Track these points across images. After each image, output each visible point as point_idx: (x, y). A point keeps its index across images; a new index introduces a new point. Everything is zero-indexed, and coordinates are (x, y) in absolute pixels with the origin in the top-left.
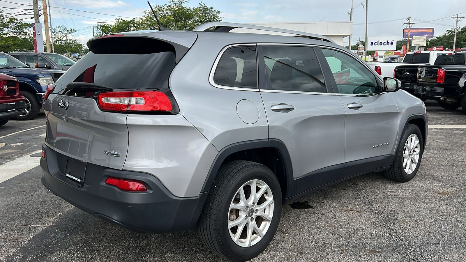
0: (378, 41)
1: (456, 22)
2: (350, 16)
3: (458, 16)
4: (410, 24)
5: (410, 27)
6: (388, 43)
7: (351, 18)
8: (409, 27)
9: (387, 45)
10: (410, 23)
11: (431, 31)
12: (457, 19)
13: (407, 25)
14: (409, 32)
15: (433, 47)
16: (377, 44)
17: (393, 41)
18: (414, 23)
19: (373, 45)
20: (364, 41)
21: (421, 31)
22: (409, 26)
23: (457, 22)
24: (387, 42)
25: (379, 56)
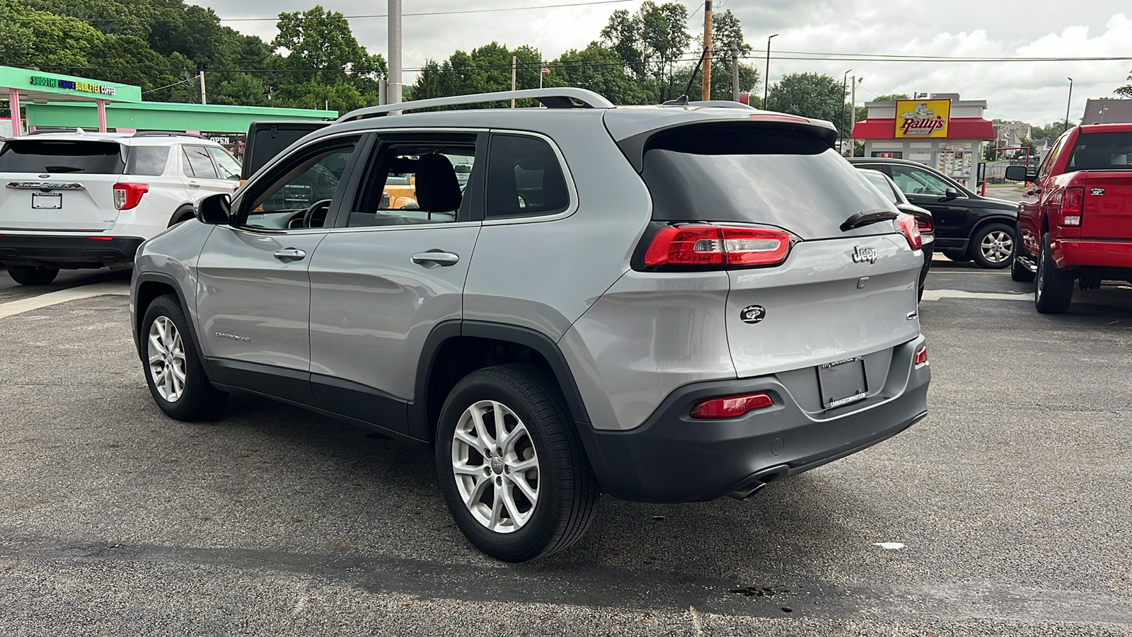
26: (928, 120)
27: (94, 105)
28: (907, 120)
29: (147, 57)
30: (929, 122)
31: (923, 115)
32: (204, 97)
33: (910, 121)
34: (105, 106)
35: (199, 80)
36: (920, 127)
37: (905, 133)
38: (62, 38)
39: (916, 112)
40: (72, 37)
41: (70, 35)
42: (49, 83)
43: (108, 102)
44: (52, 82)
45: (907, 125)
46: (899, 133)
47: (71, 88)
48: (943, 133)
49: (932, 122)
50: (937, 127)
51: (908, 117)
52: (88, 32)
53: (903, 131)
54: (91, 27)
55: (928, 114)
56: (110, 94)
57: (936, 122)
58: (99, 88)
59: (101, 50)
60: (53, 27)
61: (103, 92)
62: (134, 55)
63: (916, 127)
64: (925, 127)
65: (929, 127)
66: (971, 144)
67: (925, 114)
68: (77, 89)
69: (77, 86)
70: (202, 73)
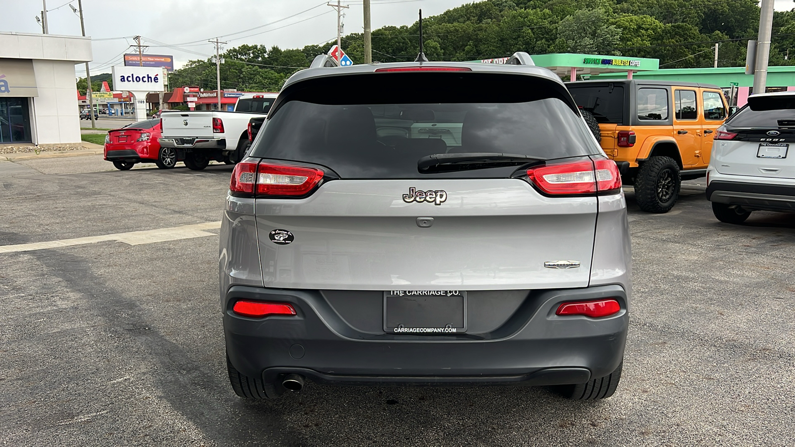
0: (132, 75)
1: (216, 49)
2: (41, 24)
3: (217, 40)
4: (141, 47)
5: (142, 53)
6: (150, 79)
7: (43, 28)
8: (140, 52)
9: (148, 81)
10: (141, 45)
11: (169, 60)
12: (217, 45)
13: (135, 48)
14: (141, 60)
15: (184, 87)
16: (131, 80)
17: (157, 75)
18: (147, 47)
19: (124, 81)
20: (110, 73)
21: (153, 59)
22: (140, 50)
23: (218, 49)
24: (148, 77)
25: (137, 100)
27: (626, 74)
29: (690, 36)
32: (716, 63)
34: (632, 74)
35: (714, 49)
38: (636, 29)
40: (643, 29)
41: (642, 27)
42: (595, 62)
43: (635, 72)
44: (597, 61)
47: (610, 63)
52: (654, 23)
54: (656, 21)
56: (636, 66)
58: (628, 62)
59: (660, 35)
60: (631, 23)
61: (631, 65)
62: (681, 36)
68: (613, 64)
69: (613, 62)
70: (717, 45)
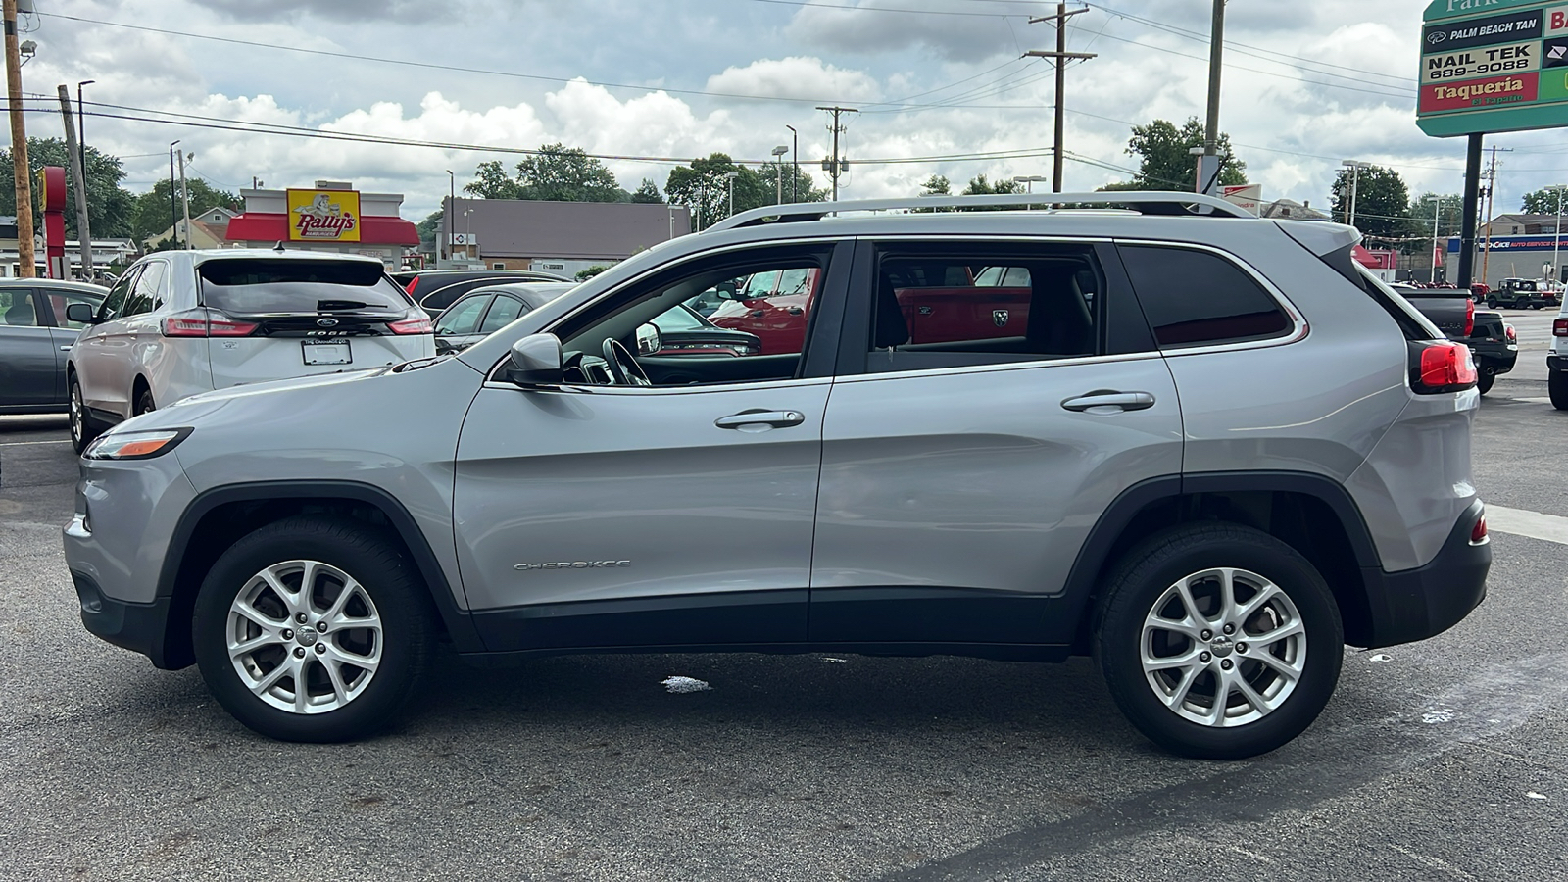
26: (333, 218)
28: (304, 216)
30: (335, 220)
31: (324, 211)
33: (308, 218)
36: (323, 226)
37: (303, 234)
39: (315, 206)
45: (304, 224)
46: (295, 234)
48: (354, 235)
49: (338, 220)
50: (346, 227)
51: (305, 212)
53: (301, 232)
55: (332, 210)
57: (344, 220)
63: (317, 226)
64: (329, 226)
65: (335, 226)
66: (389, 250)
67: (327, 210)
